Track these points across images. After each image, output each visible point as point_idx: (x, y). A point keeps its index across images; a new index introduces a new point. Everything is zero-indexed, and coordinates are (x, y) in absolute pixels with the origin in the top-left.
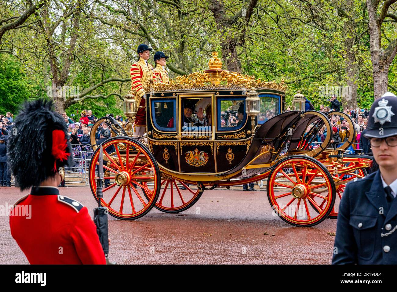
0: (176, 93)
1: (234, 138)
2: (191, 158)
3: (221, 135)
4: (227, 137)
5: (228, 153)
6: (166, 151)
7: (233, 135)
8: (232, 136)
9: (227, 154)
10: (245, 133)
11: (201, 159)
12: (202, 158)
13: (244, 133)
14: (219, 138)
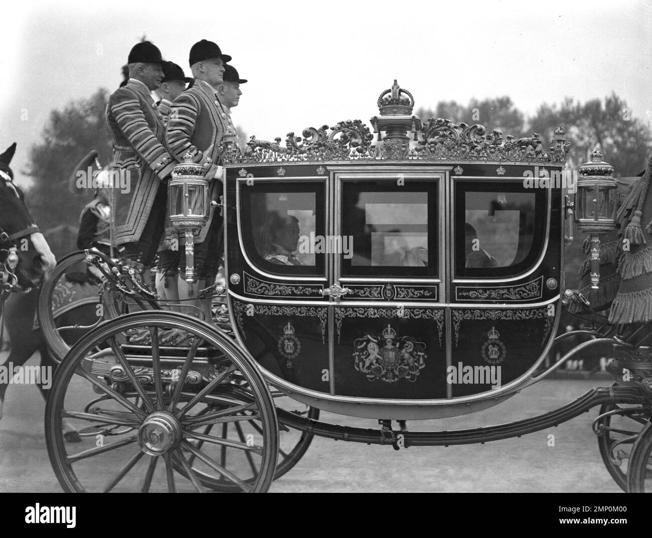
0: (328, 168)
1: (508, 299)
2: (372, 357)
3: (469, 290)
4: (486, 295)
5: (489, 342)
6: (289, 331)
7: (505, 291)
8: (502, 292)
9: (486, 344)
10: (540, 284)
11: (403, 359)
12: (407, 356)
13: (536, 284)
14: (463, 297)
